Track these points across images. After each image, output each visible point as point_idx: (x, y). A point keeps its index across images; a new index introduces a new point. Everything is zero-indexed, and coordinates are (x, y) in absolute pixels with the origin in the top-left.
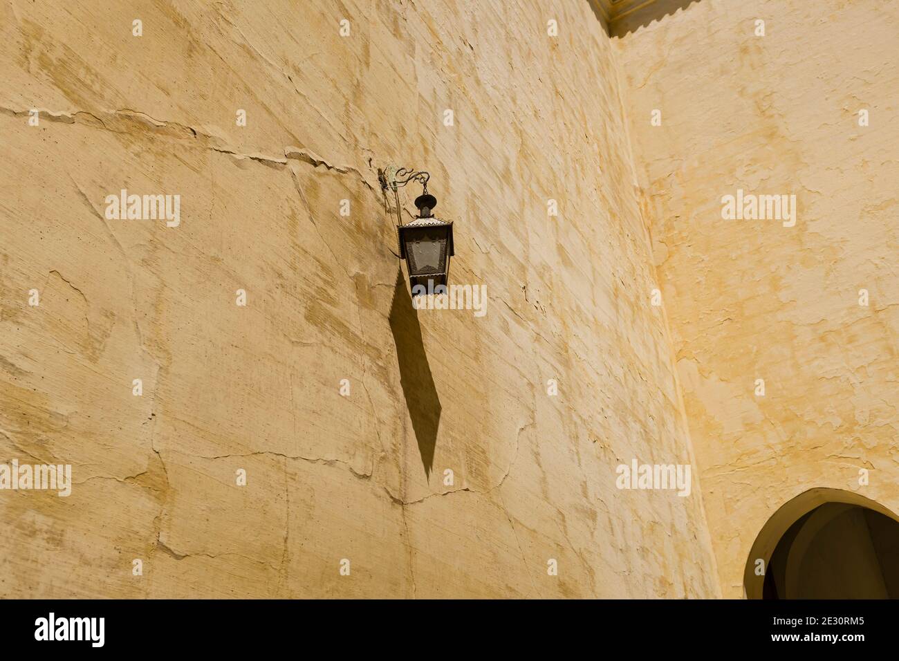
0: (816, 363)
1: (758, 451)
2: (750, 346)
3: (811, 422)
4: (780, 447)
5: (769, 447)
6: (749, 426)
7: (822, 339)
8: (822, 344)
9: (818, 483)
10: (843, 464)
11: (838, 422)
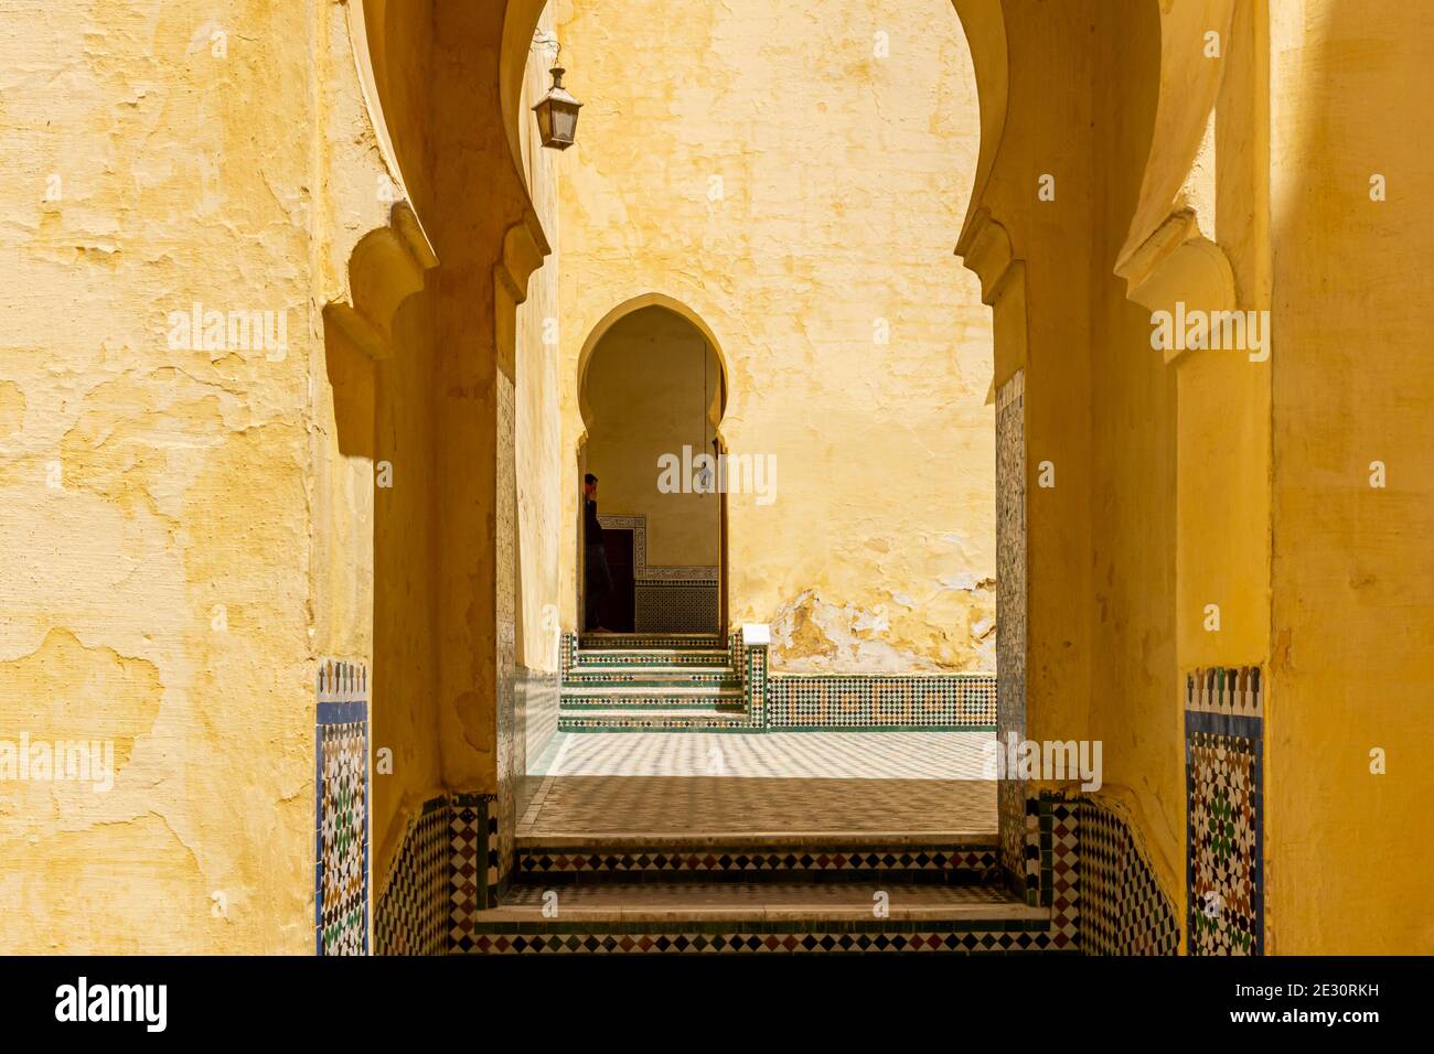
0: (683, 183)
1: (616, 249)
2: (632, 147)
3: (666, 236)
4: (636, 250)
5: (626, 248)
6: (614, 224)
7: (695, 162)
8: (694, 167)
9: (659, 290)
10: (682, 279)
11: (687, 241)
